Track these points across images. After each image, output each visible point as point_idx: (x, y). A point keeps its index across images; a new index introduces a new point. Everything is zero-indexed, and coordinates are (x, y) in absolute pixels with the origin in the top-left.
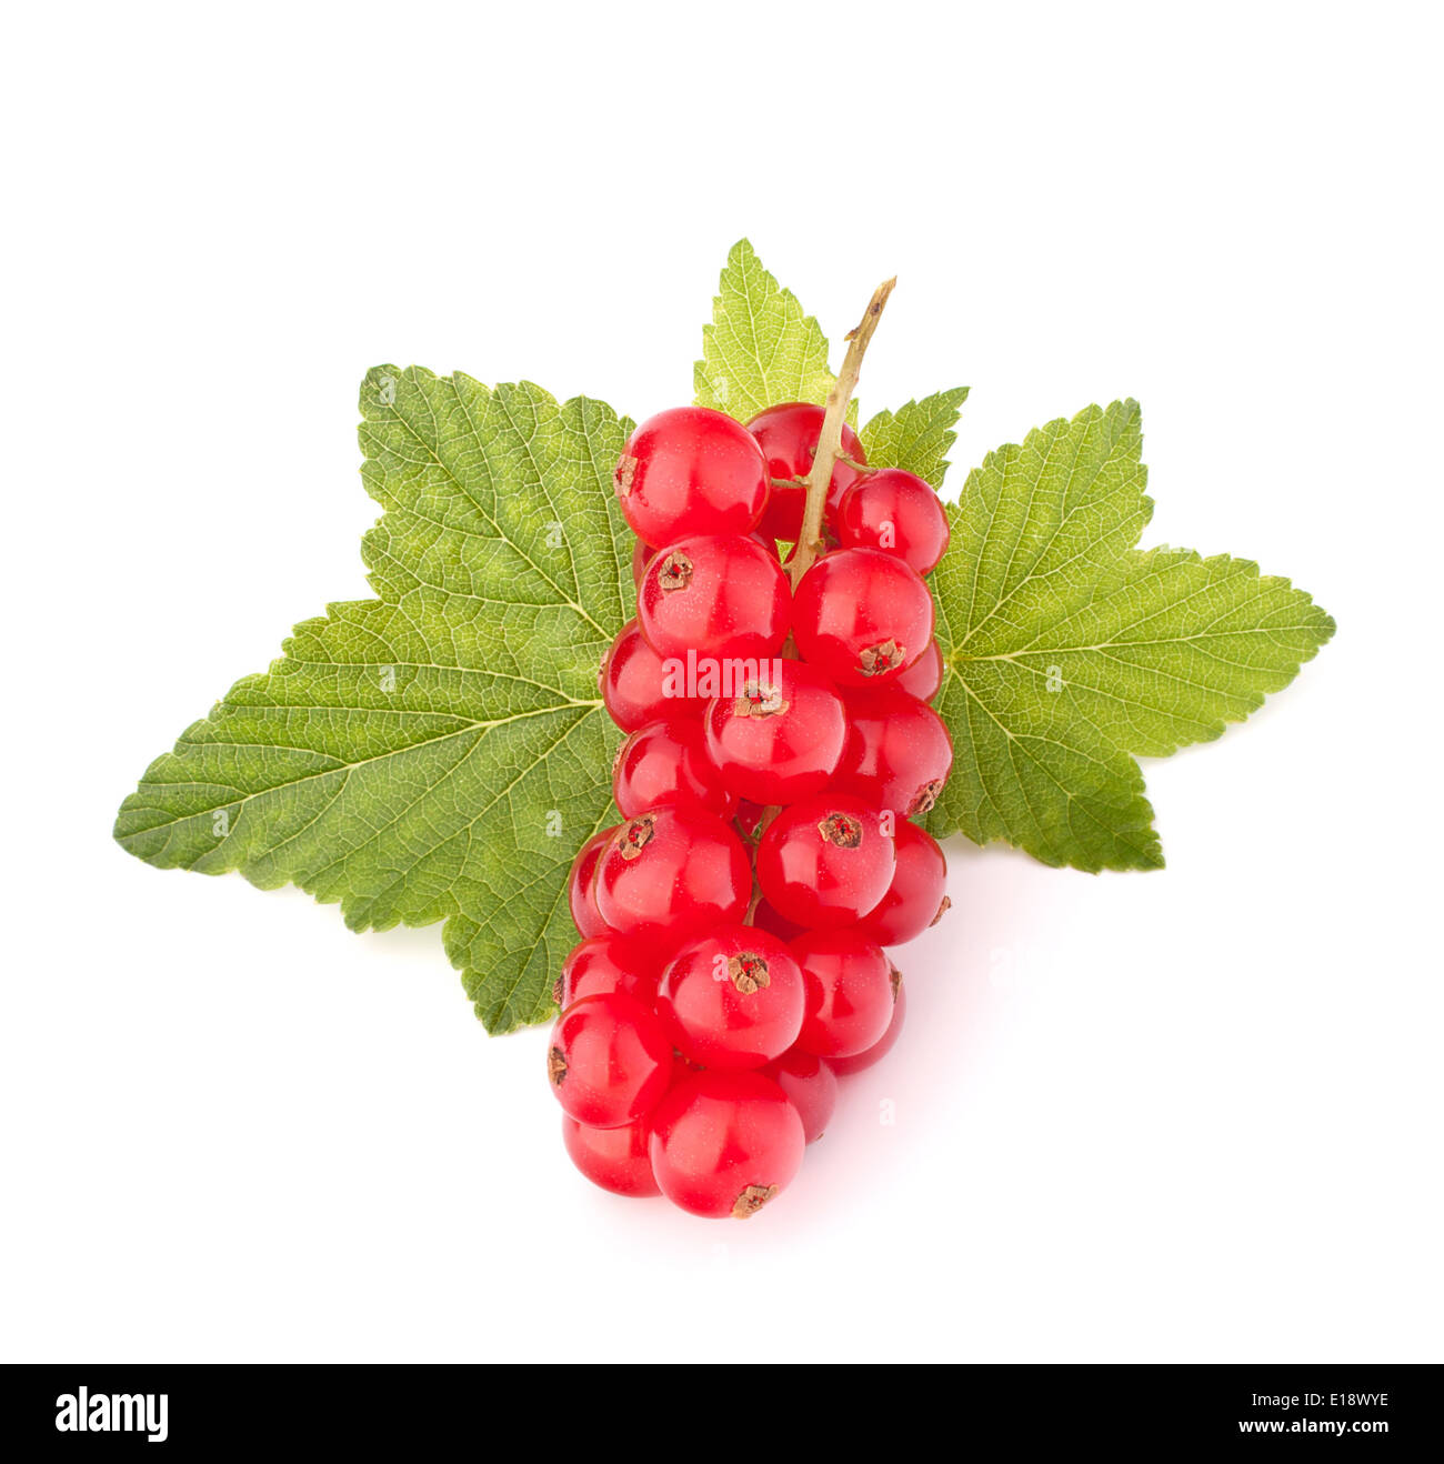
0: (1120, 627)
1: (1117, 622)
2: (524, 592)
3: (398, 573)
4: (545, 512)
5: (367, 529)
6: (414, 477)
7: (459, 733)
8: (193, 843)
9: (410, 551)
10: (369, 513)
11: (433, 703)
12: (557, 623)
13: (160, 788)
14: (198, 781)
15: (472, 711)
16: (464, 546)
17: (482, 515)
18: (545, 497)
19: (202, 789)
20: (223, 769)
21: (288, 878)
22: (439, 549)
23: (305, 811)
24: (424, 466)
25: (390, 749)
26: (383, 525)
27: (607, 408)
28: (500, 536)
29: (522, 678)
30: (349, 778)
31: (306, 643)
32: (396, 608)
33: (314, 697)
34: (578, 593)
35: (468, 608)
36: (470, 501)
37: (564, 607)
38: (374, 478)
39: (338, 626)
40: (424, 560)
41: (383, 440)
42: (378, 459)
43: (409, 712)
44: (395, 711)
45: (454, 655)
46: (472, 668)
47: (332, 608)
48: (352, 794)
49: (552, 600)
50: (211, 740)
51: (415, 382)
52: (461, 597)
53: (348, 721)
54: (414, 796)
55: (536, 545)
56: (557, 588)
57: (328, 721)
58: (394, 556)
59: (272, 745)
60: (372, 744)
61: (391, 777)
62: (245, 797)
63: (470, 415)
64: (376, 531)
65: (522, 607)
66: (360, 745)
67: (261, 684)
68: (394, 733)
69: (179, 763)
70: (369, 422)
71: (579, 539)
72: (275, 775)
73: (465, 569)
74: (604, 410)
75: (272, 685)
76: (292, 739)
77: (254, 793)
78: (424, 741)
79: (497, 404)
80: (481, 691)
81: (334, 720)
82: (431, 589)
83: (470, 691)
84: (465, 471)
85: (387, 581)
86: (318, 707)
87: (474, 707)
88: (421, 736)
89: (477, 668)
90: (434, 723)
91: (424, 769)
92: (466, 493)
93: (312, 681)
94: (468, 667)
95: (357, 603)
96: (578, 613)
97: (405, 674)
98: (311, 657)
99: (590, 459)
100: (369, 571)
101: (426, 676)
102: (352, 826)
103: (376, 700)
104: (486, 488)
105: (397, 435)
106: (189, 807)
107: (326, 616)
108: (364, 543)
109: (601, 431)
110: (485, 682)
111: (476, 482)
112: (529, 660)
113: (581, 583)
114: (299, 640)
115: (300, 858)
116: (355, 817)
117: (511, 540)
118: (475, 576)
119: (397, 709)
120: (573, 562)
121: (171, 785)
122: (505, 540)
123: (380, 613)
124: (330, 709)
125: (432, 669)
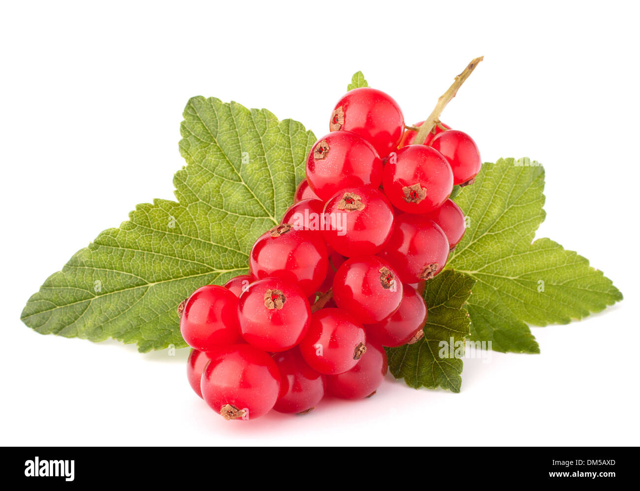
0: (523, 271)
1: (522, 268)
2: (248, 209)
3: (190, 193)
4: (265, 171)
5: (177, 170)
6: (205, 148)
7: (207, 274)
8: (62, 319)
9: (197, 184)
10: (180, 163)
11: (197, 256)
12: (262, 226)
13: (52, 289)
14: (71, 287)
15: (215, 263)
16: (223, 185)
17: (234, 170)
18: (266, 163)
19: (73, 291)
20: (86, 280)
21: (110, 335)
22: (211, 185)
23: (123, 305)
24: (210, 144)
25: (171, 277)
26: (185, 169)
27: (301, 125)
28: (241, 181)
29: (241, 252)
30: (148, 290)
31: (141, 214)
32: (185, 209)
33: (139, 244)
34: (275, 212)
35: (220, 215)
36: (229, 163)
37: (268, 219)
38: (184, 147)
39: (157, 210)
40: (203, 189)
41: (192, 129)
42: (188, 139)
43: (184, 259)
44: (177, 258)
45: (210, 236)
46: (218, 243)
47: (156, 201)
48: (149, 297)
49: (262, 214)
50: (83, 265)
51: (212, 104)
52: (217, 210)
53: (153, 260)
54: (180, 300)
55: (258, 186)
56: (265, 208)
57: (144, 258)
58: (188, 185)
59: (113, 269)
60: (163, 273)
61: (170, 290)
62: (94, 297)
63: (236, 121)
64: (182, 172)
65: (246, 218)
66: (157, 273)
67: (115, 233)
68: (175, 269)
69: (64, 276)
70: (186, 121)
71: (279, 185)
72: (111, 286)
73: (221, 196)
74: (299, 126)
75: (120, 234)
76: (124, 266)
77: (98, 295)
78: (189, 276)
79: (249, 117)
80: (220, 254)
81: (147, 258)
82: (203, 203)
83: (215, 253)
84: (229, 148)
85: (183, 195)
86: (140, 251)
87: (216, 261)
88: (188, 272)
89: (220, 244)
90: (196, 266)
91: (187, 288)
92: (228, 159)
93: (139, 236)
94: (216, 243)
95: (168, 201)
96: (273, 222)
97: (185, 240)
98: (142, 223)
99: (290, 148)
100: (176, 189)
101: (195, 243)
102: (146, 312)
103: (169, 250)
104: (239, 157)
105: (199, 128)
106: (64, 300)
107: (152, 203)
108: (175, 177)
109: (297, 135)
110: (223, 250)
111: (234, 154)
112: (245, 244)
113: (277, 207)
114: (139, 212)
115: (117, 327)
116: (149, 308)
117: (246, 183)
118: (226, 200)
119: (179, 257)
120: (275, 196)
121: (57, 288)
122: (243, 183)
123: (178, 209)
124: (146, 252)
125: (198, 240)
